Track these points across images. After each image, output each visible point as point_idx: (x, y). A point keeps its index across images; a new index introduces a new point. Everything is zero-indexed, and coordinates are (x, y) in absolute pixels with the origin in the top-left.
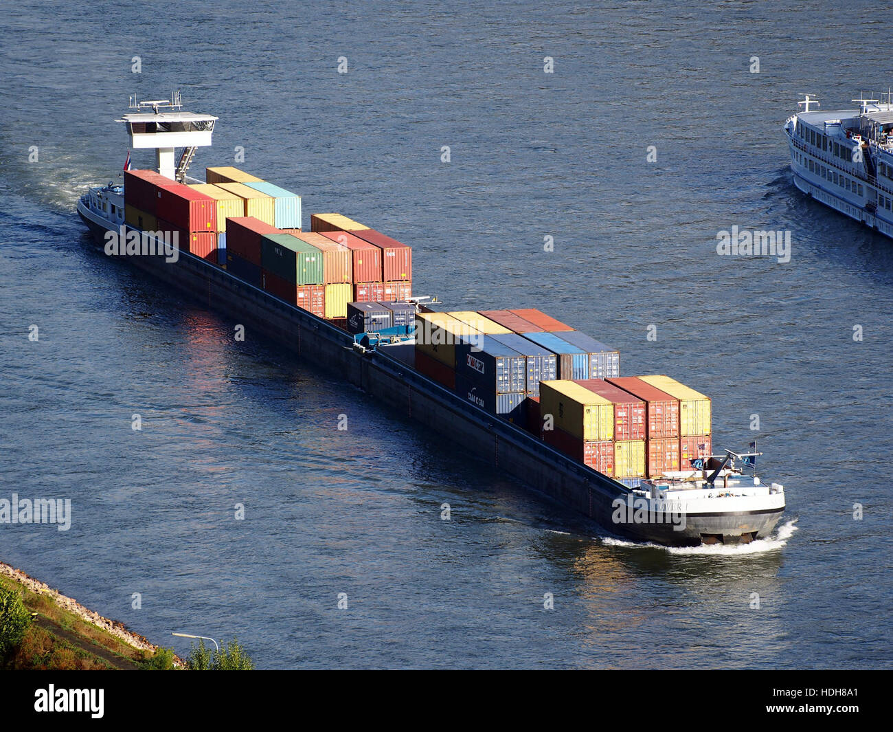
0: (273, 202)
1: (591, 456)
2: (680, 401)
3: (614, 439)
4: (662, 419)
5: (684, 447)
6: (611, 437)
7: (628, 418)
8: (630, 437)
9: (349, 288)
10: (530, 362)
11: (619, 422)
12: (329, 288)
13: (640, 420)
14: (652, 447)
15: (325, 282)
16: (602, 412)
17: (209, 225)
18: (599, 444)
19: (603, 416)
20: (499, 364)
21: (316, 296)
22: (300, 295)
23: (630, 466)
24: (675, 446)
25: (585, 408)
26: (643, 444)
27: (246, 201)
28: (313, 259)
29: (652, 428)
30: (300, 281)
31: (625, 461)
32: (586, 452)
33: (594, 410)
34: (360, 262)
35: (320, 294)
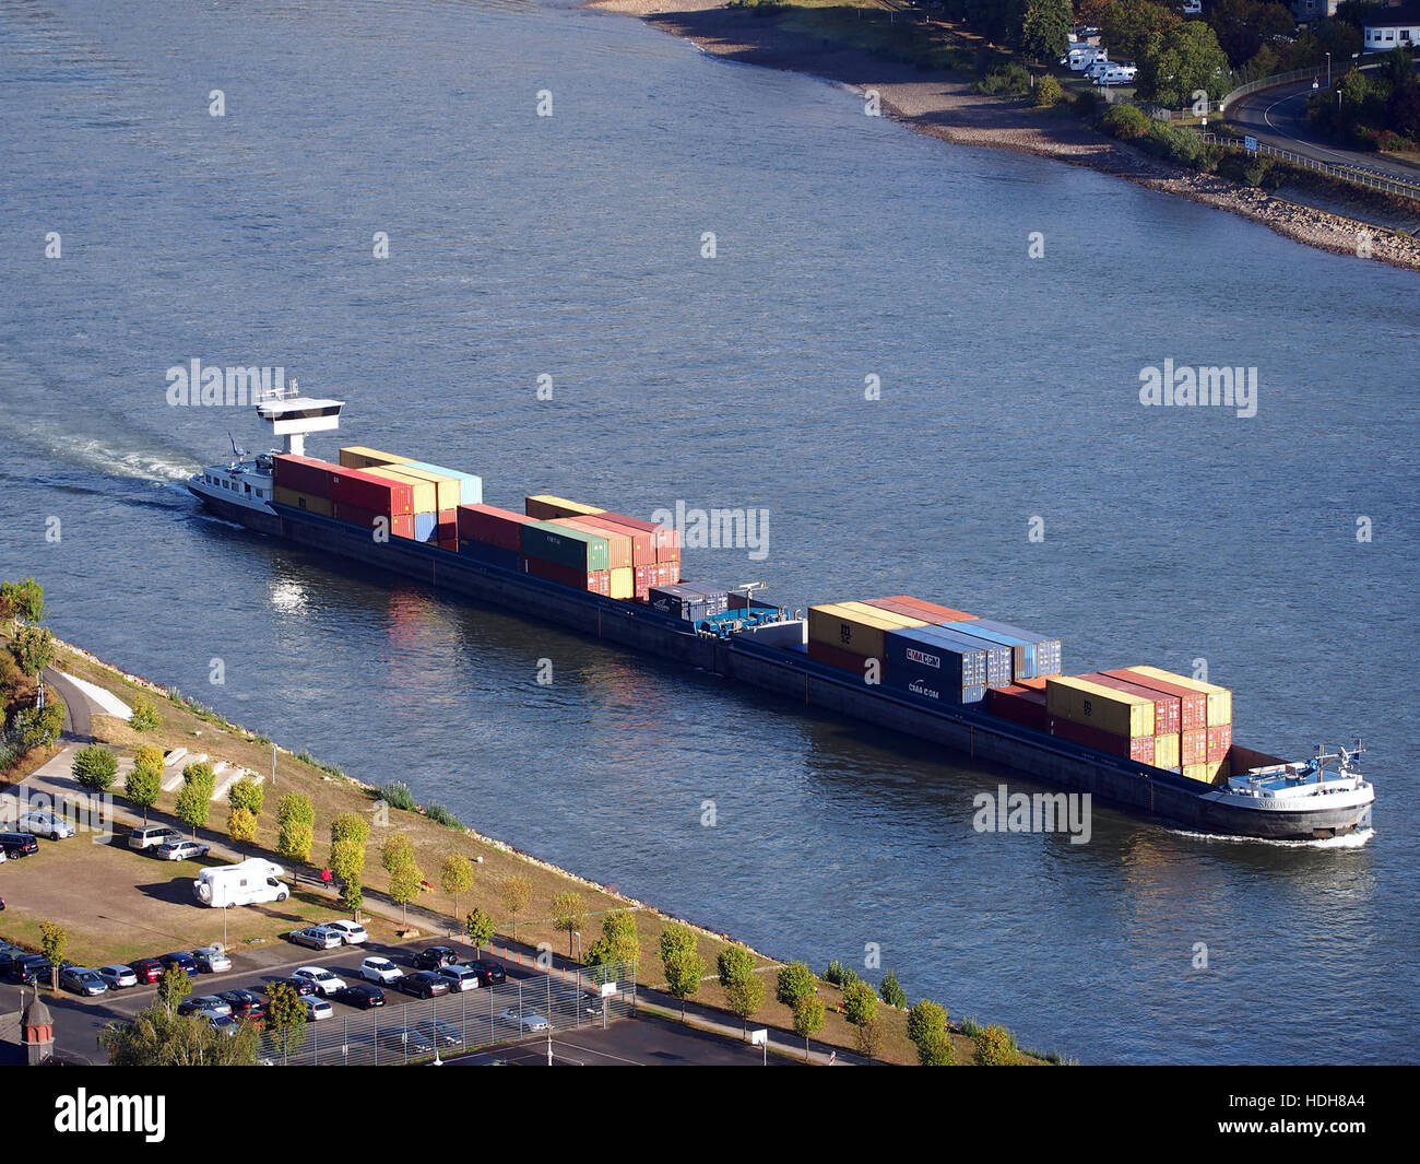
0: (459, 484)
1: (1137, 752)
2: (1207, 695)
3: (1155, 734)
4: (1192, 712)
5: (1210, 737)
6: (1152, 733)
7: (1166, 714)
8: (1168, 730)
9: (629, 572)
10: (990, 656)
11: (1158, 718)
12: (613, 573)
13: (1175, 714)
14: (1184, 738)
15: (610, 567)
16: (1146, 710)
17: (407, 508)
18: (1143, 740)
19: (1145, 714)
20: (965, 660)
21: (603, 581)
22: (590, 581)
23: (1166, 758)
24: (1203, 737)
25: (1132, 708)
26: (1177, 736)
27: (437, 484)
28: (601, 547)
29: (1185, 722)
30: (590, 568)
31: (1163, 754)
32: (1132, 748)
33: (1139, 708)
34: (638, 547)
35: (606, 578)
